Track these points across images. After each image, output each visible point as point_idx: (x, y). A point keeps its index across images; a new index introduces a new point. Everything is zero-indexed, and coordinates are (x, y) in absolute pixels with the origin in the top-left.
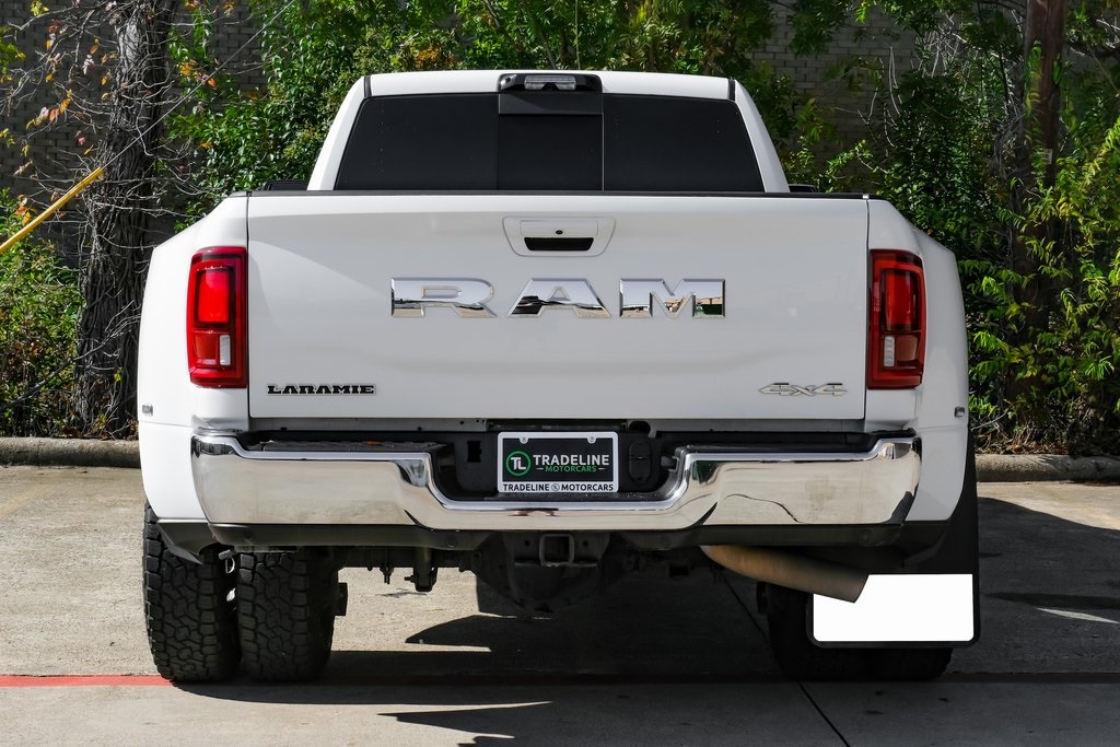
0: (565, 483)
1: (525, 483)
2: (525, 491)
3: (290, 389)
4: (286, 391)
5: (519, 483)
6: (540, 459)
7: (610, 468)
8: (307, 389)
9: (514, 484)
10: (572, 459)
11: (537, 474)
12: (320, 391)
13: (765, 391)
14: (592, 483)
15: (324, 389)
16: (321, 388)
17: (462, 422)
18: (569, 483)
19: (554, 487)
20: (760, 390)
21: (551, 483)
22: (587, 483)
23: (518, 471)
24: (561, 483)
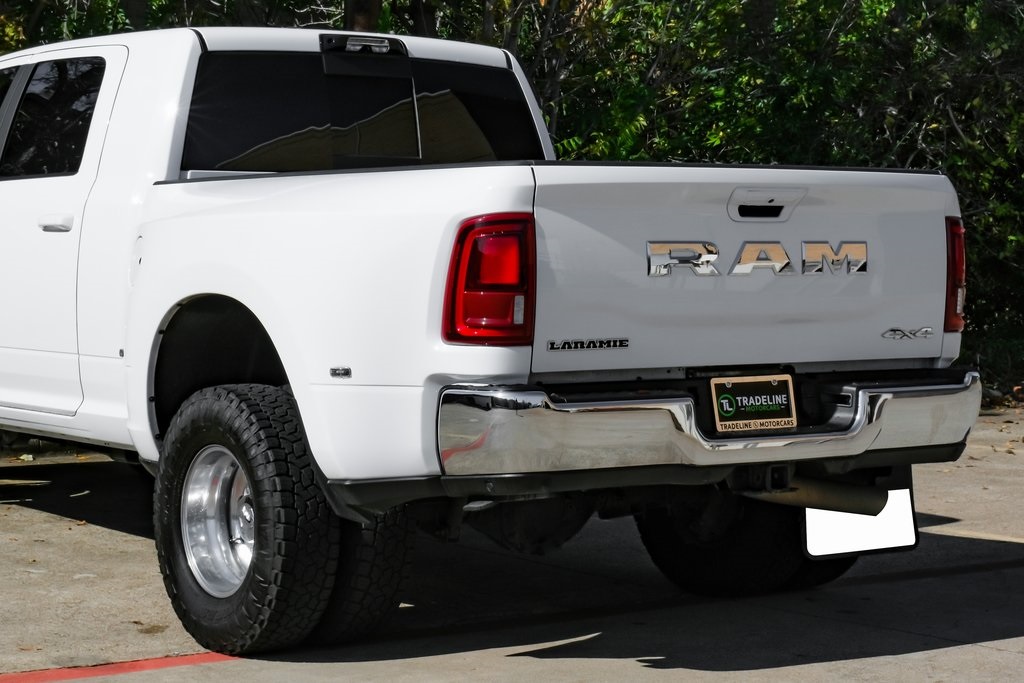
0: (762, 421)
1: (734, 422)
2: (736, 429)
3: (567, 345)
4: (564, 347)
5: (731, 423)
6: (741, 400)
7: (788, 406)
8: (579, 345)
9: (727, 423)
10: (762, 400)
11: (741, 414)
12: (589, 347)
13: (887, 335)
14: (779, 420)
15: (592, 344)
16: (590, 343)
17: (669, 370)
18: (764, 421)
19: (755, 424)
20: (883, 335)
21: (752, 421)
22: (775, 420)
23: (727, 412)
24: (759, 421)
